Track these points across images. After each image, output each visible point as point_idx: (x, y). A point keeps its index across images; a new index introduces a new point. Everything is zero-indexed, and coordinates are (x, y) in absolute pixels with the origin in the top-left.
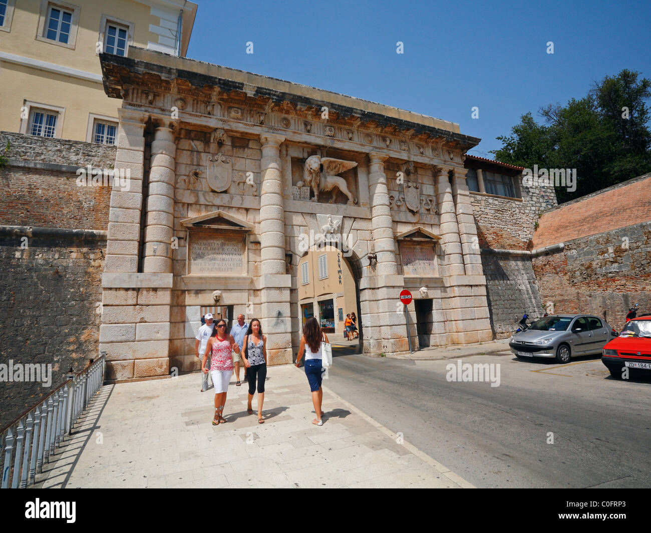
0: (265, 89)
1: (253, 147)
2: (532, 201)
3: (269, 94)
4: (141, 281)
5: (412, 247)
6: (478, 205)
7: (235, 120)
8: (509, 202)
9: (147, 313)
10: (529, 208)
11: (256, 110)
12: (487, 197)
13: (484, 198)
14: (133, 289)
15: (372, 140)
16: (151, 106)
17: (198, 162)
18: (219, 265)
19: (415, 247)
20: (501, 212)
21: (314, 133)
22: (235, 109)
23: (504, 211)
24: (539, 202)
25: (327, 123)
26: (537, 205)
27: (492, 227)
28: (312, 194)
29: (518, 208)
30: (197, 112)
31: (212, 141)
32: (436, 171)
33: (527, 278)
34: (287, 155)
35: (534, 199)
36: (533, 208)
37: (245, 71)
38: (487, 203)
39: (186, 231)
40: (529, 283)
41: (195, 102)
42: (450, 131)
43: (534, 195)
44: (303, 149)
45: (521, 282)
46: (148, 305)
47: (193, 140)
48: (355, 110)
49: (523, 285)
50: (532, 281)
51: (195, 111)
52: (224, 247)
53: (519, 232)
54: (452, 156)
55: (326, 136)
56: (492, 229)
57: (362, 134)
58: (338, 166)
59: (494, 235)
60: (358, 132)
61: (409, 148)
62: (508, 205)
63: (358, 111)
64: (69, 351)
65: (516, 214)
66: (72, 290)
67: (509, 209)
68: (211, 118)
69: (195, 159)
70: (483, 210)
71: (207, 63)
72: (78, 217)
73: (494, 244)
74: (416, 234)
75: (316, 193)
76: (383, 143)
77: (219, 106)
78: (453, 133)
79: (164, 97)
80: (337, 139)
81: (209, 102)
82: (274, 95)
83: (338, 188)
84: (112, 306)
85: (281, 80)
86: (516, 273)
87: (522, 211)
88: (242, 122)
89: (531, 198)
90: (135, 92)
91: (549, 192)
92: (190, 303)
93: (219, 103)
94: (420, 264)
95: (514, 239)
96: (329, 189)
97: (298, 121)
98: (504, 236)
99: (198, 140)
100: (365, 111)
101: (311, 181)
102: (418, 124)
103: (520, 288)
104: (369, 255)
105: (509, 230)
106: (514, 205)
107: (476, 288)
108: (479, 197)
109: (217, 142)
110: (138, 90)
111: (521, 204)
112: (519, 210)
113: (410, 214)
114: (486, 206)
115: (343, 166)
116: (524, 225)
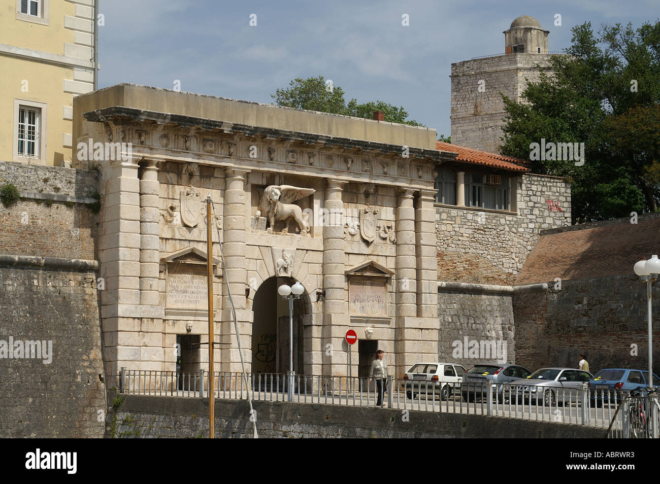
0: (241, 125)
1: (218, 176)
2: (532, 214)
3: (243, 129)
4: (144, 312)
5: (362, 282)
6: (452, 222)
7: (208, 154)
8: (496, 217)
9: (147, 339)
10: (525, 225)
11: (226, 140)
12: (465, 212)
13: (461, 213)
14: (138, 318)
15: (332, 163)
16: (142, 145)
17: (173, 195)
18: (189, 298)
19: (365, 282)
20: (482, 232)
21: (277, 161)
22: (210, 143)
23: (486, 230)
24: (542, 217)
25: (290, 147)
26: (539, 220)
27: (466, 253)
28: (268, 225)
29: (508, 225)
30: (177, 148)
31: (184, 172)
32: (400, 191)
33: (501, 322)
34: (248, 182)
35: (536, 212)
36: (531, 225)
37: (218, 97)
38: (464, 220)
39: (165, 265)
40: (503, 328)
41: (176, 137)
42: (421, 148)
43: (536, 205)
44: (263, 175)
45: (492, 327)
46: (148, 332)
47: (168, 172)
48: (320, 137)
49: (493, 331)
50: (507, 326)
51: (176, 147)
52: (193, 281)
53: (504, 260)
54: (420, 174)
55: (288, 162)
56: (465, 256)
57: (323, 157)
58: (296, 193)
59: (467, 264)
60: (319, 154)
61: (372, 168)
62: (494, 221)
63: (324, 138)
64: (84, 366)
65: (504, 234)
66: (77, 315)
67: (494, 227)
68: (188, 153)
69: (171, 193)
70: (457, 229)
71: (186, 93)
72: (70, 247)
73: (465, 276)
74: (368, 267)
75: (272, 223)
76: (345, 165)
77: (196, 140)
78: (425, 150)
79: (152, 135)
80: (298, 165)
81: (188, 137)
82: (247, 130)
83: (294, 218)
84: (124, 331)
85: (250, 103)
86: (487, 315)
87: (514, 230)
88: (214, 155)
89: (532, 210)
90: (131, 132)
91: (561, 201)
92: (169, 332)
93: (195, 136)
94: (368, 302)
95: (494, 269)
96: (284, 219)
97: (263, 148)
98: (481, 265)
99: (172, 172)
100: (330, 137)
101: (269, 211)
102: (385, 145)
103: (488, 334)
104: (317, 290)
105: (489, 257)
106: (503, 221)
107: (427, 331)
108: (454, 212)
109: (188, 174)
110: (132, 131)
111: (515, 219)
112: (509, 228)
113: (363, 245)
114: (463, 224)
115: (301, 194)
116: (512, 250)
